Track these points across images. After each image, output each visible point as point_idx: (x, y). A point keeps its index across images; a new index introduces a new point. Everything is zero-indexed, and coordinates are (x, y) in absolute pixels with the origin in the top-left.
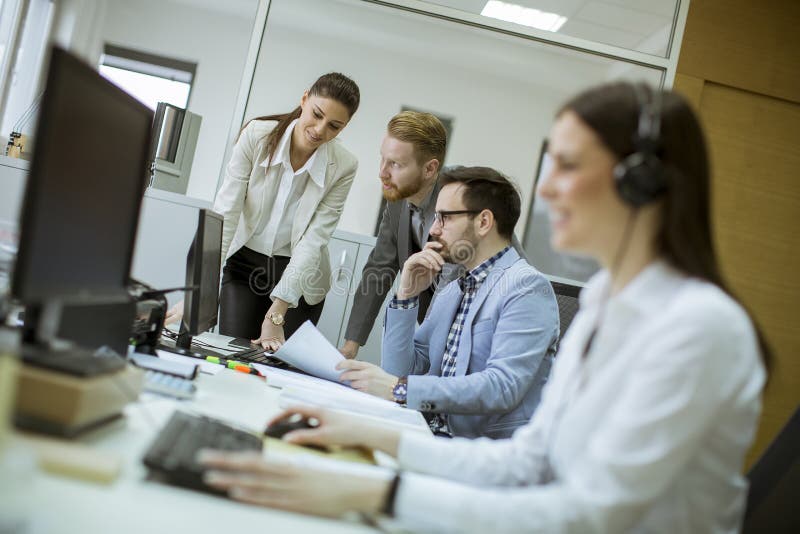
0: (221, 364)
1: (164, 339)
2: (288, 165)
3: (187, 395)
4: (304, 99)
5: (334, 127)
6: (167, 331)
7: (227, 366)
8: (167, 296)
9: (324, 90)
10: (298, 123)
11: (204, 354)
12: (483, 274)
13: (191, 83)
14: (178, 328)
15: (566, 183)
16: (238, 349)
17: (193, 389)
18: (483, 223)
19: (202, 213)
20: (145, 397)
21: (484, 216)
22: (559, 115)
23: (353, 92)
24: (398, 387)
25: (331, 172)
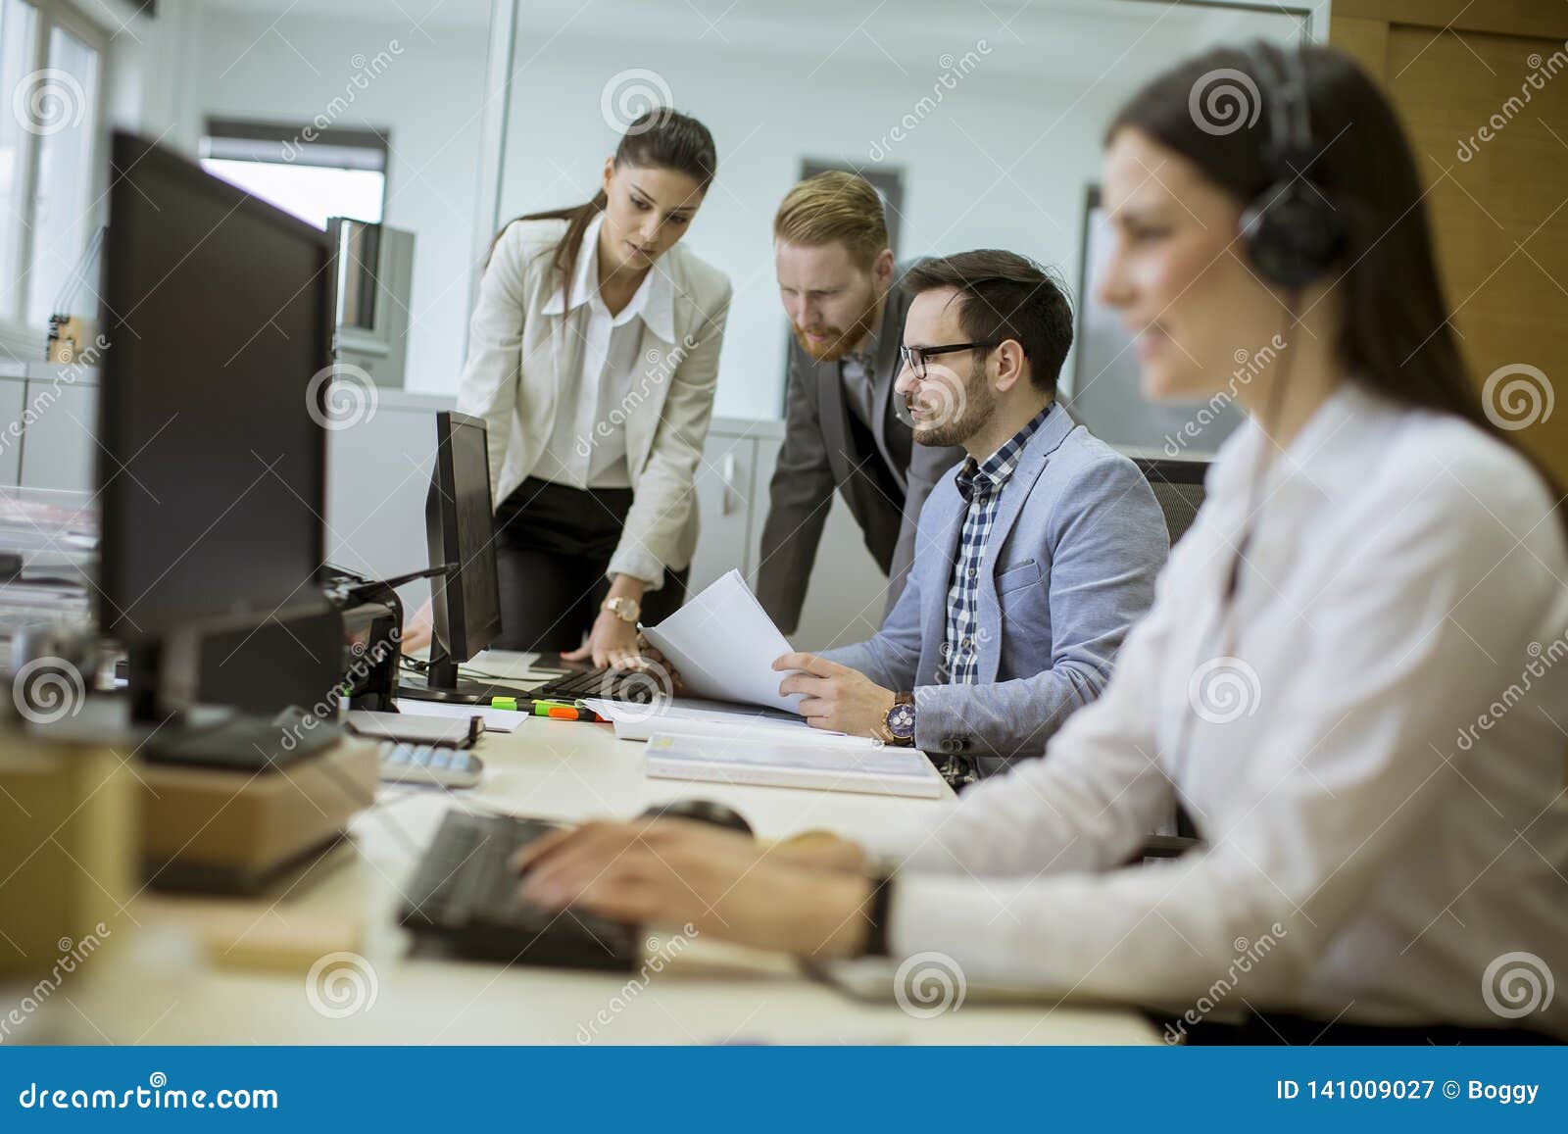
0: (519, 709)
1: (405, 676)
2: (598, 305)
3: (463, 778)
4: (608, 173)
5: (677, 220)
6: (407, 659)
7: (532, 713)
8: (397, 590)
9: (644, 152)
10: (604, 223)
11: (486, 694)
12: (1005, 469)
13: (384, 169)
14: (428, 650)
15: (1150, 270)
16: (548, 676)
17: (476, 766)
18: (1004, 367)
19: (444, 421)
20: (384, 795)
21: (1004, 351)
22: (1109, 139)
23: (700, 142)
24: (895, 712)
25: (685, 313)
